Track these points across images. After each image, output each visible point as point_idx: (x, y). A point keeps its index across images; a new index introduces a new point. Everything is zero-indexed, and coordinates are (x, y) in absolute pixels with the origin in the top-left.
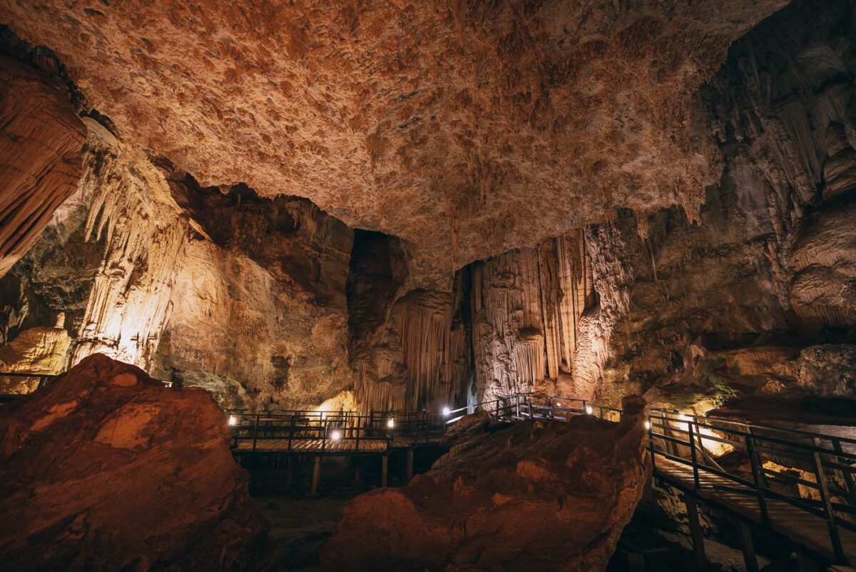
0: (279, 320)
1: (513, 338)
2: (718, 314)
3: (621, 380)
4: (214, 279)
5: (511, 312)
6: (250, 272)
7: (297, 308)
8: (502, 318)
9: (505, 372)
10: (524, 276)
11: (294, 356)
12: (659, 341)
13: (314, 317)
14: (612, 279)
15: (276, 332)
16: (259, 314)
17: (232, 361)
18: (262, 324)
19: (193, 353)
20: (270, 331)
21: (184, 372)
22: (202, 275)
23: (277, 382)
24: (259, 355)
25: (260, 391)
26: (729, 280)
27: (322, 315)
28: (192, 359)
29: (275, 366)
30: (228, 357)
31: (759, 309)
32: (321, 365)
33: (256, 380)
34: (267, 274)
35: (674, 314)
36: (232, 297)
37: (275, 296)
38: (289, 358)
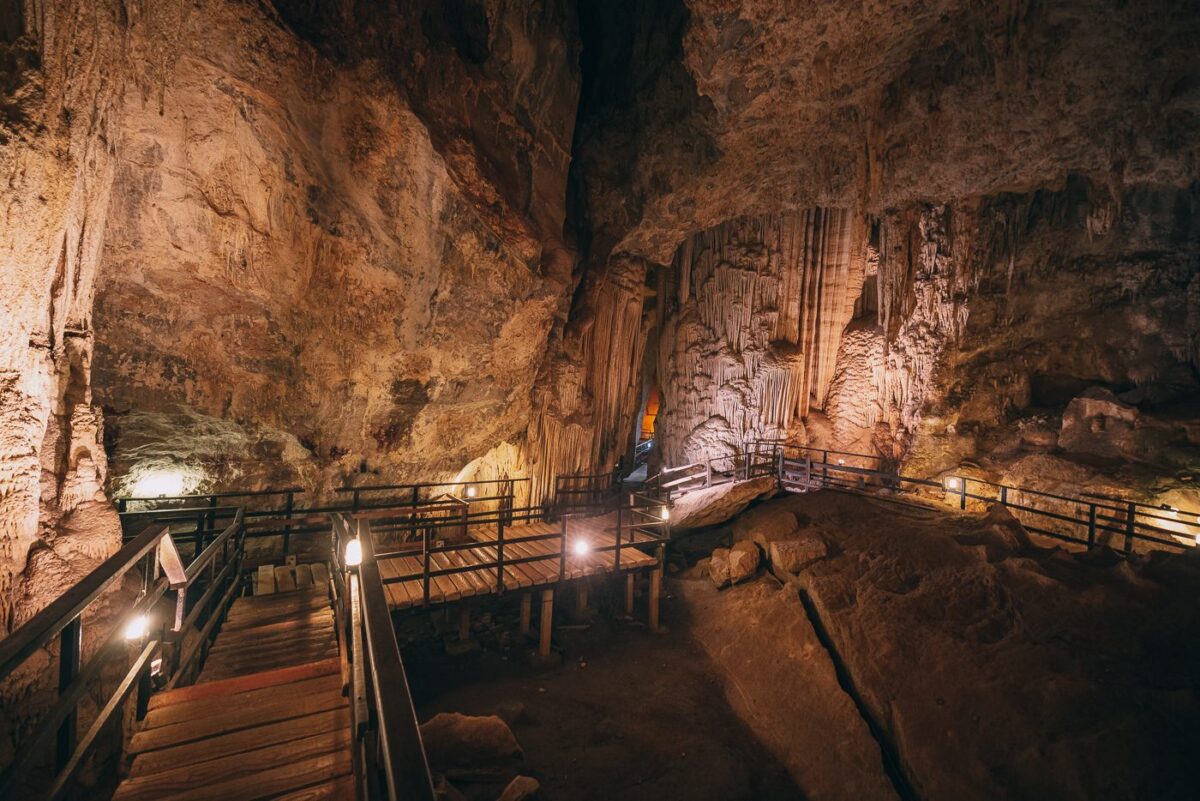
0: (438, 299)
1: (760, 355)
2: (1058, 350)
3: (942, 433)
4: (261, 157)
5: (759, 312)
6: (401, 157)
7: (485, 272)
8: (740, 323)
9: (740, 406)
10: (786, 255)
11: (442, 380)
12: (991, 381)
13: (514, 299)
14: (942, 283)
15: (420, 326)
16: (392, 278)
17: (282, 388)
18: (394, 303)
19: (156, 365)
20: (406, 324)
21: (126, 413)
22: (218, 130)
23: (388, 433)
24: (357, 376)
25: (344, 452)
26: (1087, 307)
27: (532, 296)
28: (154, 381)
29: (397, 401)
30: (271, 377)
31: (1124, 351)
32: (489, 398)
33: (340, 430)
34: (442, 173)
35: (1004, 344)
36: (316, 222)
37: (448, 237)
38: (431, 384)
